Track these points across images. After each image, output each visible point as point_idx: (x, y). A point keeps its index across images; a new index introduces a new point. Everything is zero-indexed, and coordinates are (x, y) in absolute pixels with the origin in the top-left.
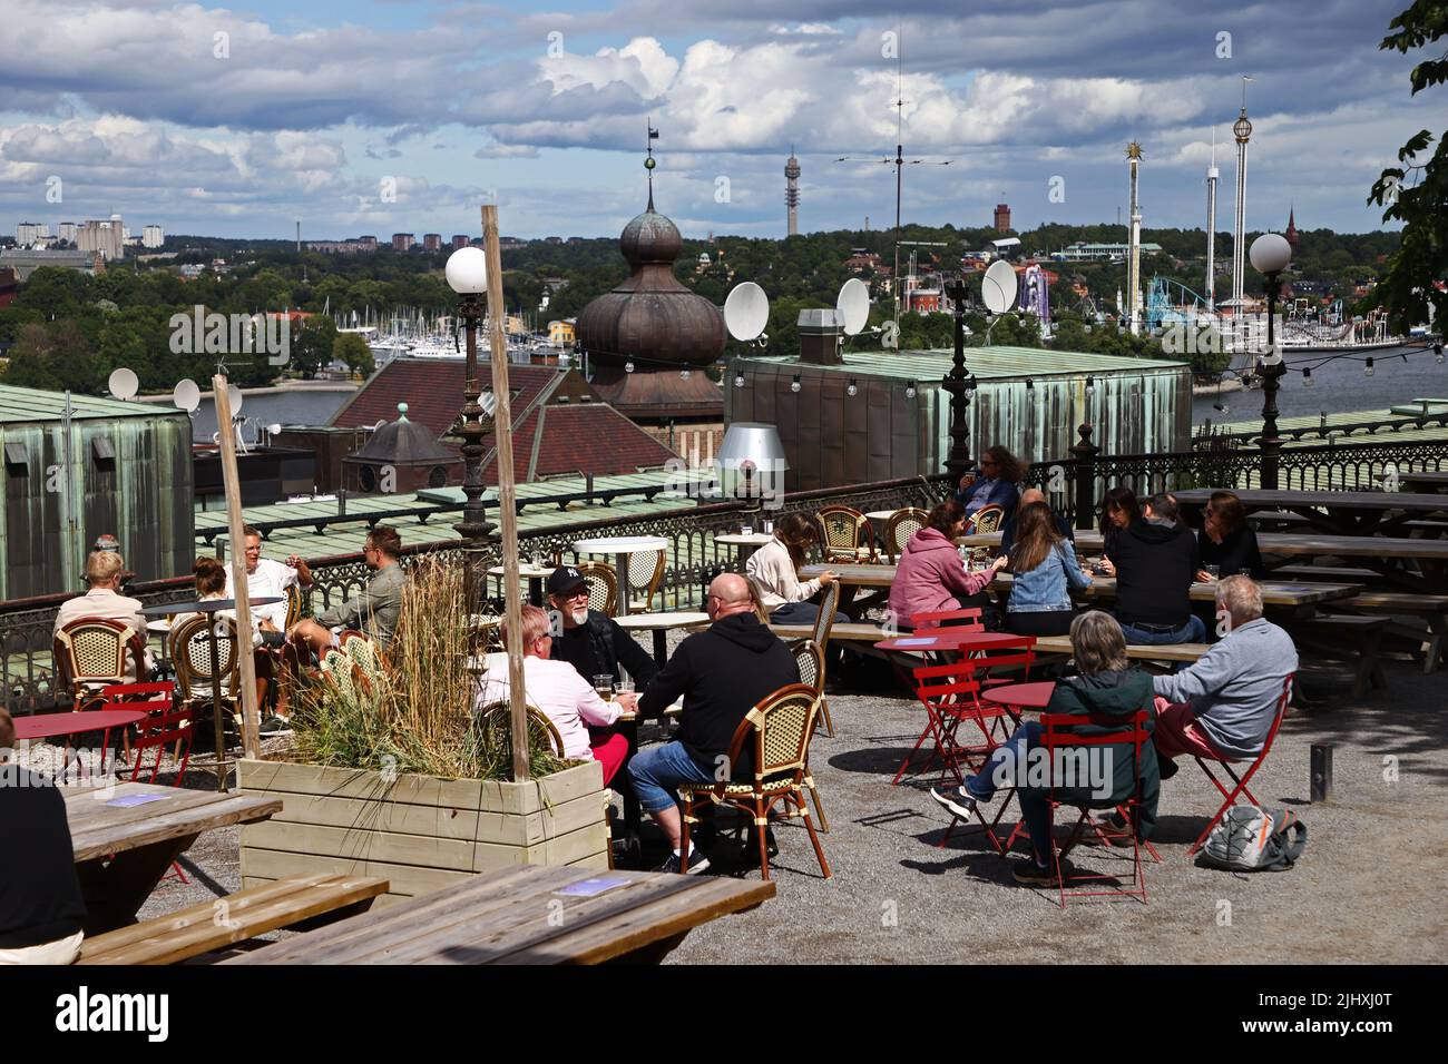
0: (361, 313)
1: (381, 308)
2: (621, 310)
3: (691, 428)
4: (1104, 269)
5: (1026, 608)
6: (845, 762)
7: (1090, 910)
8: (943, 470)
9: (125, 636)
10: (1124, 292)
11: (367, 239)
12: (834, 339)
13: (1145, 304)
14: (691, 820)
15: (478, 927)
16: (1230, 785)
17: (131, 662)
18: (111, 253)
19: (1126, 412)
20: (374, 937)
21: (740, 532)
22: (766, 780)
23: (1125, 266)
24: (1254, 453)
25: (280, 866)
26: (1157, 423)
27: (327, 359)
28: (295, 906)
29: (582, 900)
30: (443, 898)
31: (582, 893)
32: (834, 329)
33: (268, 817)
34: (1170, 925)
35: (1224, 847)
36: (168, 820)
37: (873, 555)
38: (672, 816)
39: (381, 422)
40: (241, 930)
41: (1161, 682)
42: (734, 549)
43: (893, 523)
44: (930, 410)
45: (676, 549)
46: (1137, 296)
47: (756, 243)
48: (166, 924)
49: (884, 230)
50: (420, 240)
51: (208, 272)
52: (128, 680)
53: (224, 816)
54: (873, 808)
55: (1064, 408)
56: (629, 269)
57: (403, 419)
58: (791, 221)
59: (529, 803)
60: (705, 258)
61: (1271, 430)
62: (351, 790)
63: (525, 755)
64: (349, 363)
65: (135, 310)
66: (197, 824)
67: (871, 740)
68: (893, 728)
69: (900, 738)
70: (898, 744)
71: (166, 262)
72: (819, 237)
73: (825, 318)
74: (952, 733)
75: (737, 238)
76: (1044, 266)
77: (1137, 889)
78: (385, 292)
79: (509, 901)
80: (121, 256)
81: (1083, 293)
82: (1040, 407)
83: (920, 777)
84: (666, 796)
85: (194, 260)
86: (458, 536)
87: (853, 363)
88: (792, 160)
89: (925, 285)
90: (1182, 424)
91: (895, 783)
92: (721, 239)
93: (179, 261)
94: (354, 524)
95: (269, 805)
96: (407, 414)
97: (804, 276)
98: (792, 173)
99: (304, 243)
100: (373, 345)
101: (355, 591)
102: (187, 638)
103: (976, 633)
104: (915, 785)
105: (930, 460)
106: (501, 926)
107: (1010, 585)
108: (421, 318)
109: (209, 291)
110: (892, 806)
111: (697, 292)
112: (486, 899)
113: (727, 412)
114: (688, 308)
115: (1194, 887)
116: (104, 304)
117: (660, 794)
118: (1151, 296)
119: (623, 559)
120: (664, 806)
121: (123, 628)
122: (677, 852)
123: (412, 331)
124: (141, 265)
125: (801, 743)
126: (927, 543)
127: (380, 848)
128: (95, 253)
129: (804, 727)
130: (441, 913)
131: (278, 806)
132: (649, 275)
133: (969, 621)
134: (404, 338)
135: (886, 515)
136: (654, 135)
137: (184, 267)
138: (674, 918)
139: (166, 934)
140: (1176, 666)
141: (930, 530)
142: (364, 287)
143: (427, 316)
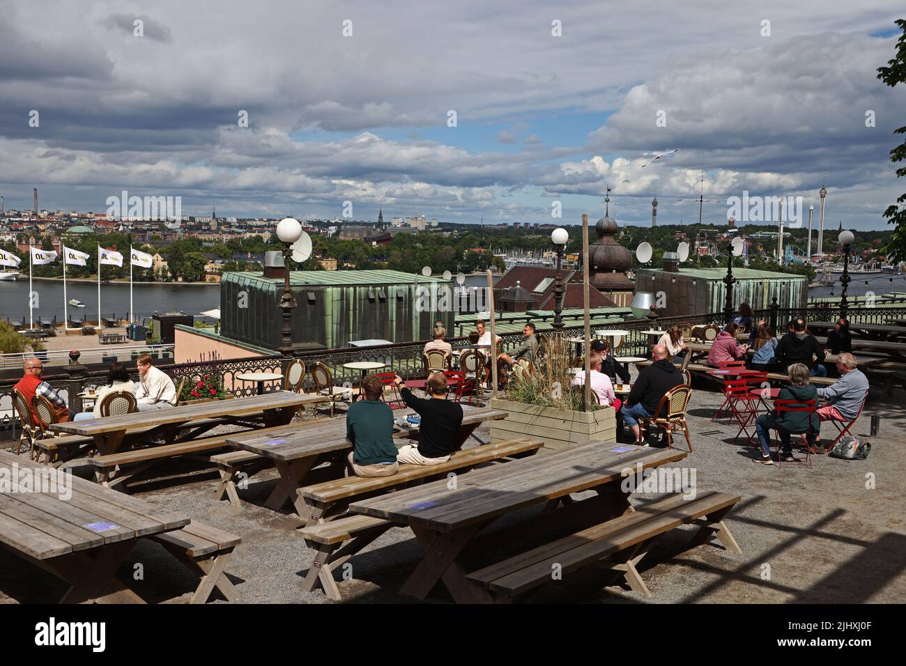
0: (502, 249)
1: (508, 248)
2: (595, 251)
3: (618, 293)
4: (769, 241)
5: (759, 362)
6: (693, 413)
7: (791, 470)
8: (722, 311)
9: (445, 356)
10: (777, 250)
11: (505, 224)
12: (676, 263)
13: (784, 254)
14: (643, 429)
15: (585, 460)
16: (842, 429)
17: (447, 364)
18: (422, 228)
19: (783, 294)
20: (548, 461)
21: (649, 330)
22: (671, 417)
23: (777, 240)
24: (838, 309)
25: (504, 435)
26: (794, 298)
27: (490, 265)
28: (514, 449)
29: (619, 454)
30: (570, 449)
31: (619, 451)
32: (676, 260)
33: (503, 419)
34: (822, 477)
35: (840, 451)
36: (473, 417)
37: (697, 340)
38: (636, 428)
39: (510, 287)
40: (498, 455)
41: (820, 391)
42: (647, 336)
43: (705, 329)
44: (711, 289)
45: (631, 335)
46: (781, 251)
47: (641, 228)
48: (473, 451)
49: (687, 225)
50: (523, 225)
51: (452, 234)
52: (446, 370)
53: (490, 417)
54: (705, 429)
55: (760, 290)
56: (598, 236)
57: (518, 286)
58: (654, 221)
59: (591, 420)
60: (622, 234)
61: (844, 302)
62: (528, 411)
63: (590, 403)
64: (497, 266)
65: (428, 247)
66: (482, 419)
67: (701, 406)
68: (709, 402)
69: (712, 405)
70: (712, 408)
71: (438, 231)
72: (664, 227)
73: (673, 256)
74: (734, 404)
75: (634, 226)
76: (747, 239)
77: (808, 463)
78: (510, 242)
79: (593, 452)
80: (424, 229)
81: (761, 249)
82: (751, 290)
83: (721, 420)
84: (634, 421)
85: (448, 231)
86: (552, 328)
87: (682, 272)
88: (655, 199)
89: (702, 245)
90: (804, 298)
91: (712, 421)
92: (628, 227)
93: (442, 231)
94: (504, 322)
95: (502, 415)
96: (520, 285)
97: (658, 240)
98: (655, 204)
99: (484, 225)
100: (505, 260)
101: (517, 345)
102: (466, 357)
103: (743, 370)
104: (720, 422)
105: (710, 308)
106: (593, 460)
107: (753, 353)
108: (522, 252)
109: (452, 241)
110: (712, 429)
111: (622, 245)
112: (586, 451)
113: (636, 288)
114: (620, 252)
115: (829, 464)
116: (418, 245)
117: (632, 420)
118: (787, 251)
119: (612, 337)
120: (634, 424)
121: (445, 353)
122: (638, 440)
123: (519, 256)
124: (430, 232)
125: (684, 405)
126: (724, 337)
127: (537, 431)
128: (416, 228)
129: (685, 400)
130: (571, 454)
131: (507, 415)
132: (605, 239)
133: (740, 365)
134: (516, 258)
135: (702, 326)
136: (609, 190)
137: (444, 233)
138: (653, 462)
139: (474, 454)
140: (826, 385)
141: (725, 332)
142: (502, 240)
143: (524, 251)
